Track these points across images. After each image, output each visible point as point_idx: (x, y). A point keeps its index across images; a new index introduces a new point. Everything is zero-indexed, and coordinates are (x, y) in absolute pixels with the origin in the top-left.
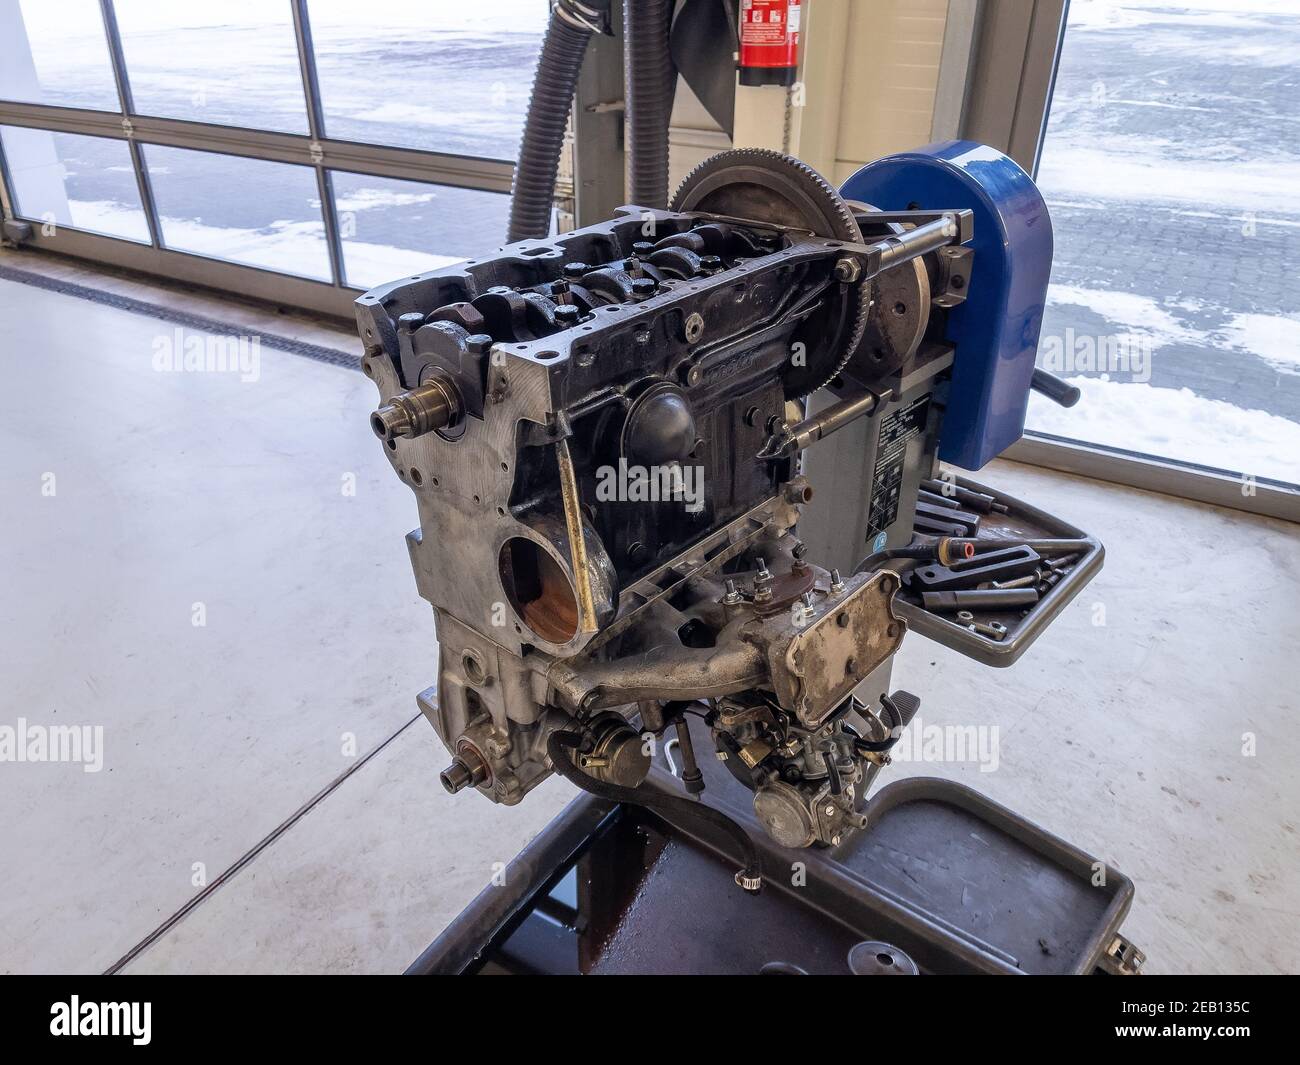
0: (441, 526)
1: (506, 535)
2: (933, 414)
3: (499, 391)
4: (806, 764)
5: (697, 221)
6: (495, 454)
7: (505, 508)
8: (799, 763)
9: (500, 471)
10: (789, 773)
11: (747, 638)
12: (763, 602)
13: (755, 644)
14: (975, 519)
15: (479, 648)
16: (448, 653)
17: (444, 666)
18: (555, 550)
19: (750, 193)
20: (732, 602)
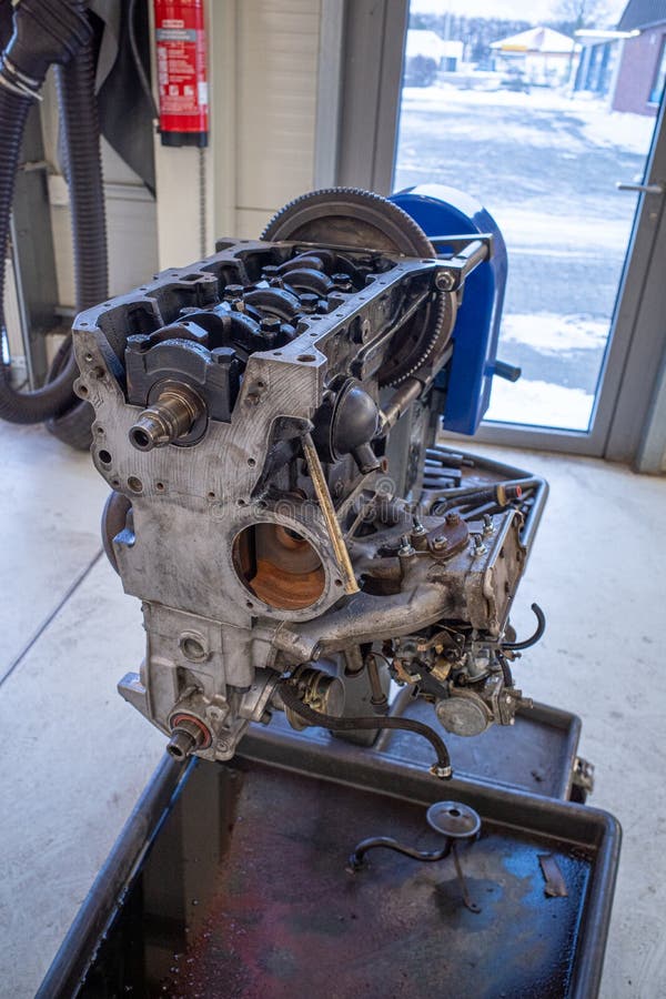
0: (162, 526)
1: (245, 524)
2: (436, 395)
3: (254, 395)
4: (469, 671)
5: (294, 248)
6: (241, 453)
7: (247, 499)
8: (465, 671)
9: (246, 467)
10: (462, 681)
11: (435, 580)
12: (443, 548)
13: (442, 582)
14: (458, 473)
15: (198, 629)
16: (156, 639)
17: (151, 651)
18: (303, 528)
19: (339, 224)
20: (407, 554)
